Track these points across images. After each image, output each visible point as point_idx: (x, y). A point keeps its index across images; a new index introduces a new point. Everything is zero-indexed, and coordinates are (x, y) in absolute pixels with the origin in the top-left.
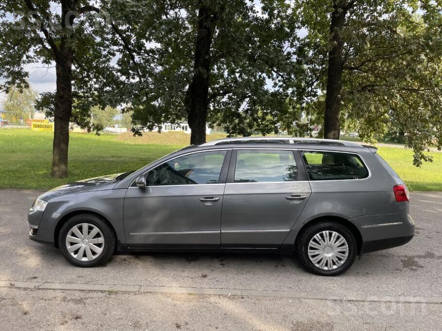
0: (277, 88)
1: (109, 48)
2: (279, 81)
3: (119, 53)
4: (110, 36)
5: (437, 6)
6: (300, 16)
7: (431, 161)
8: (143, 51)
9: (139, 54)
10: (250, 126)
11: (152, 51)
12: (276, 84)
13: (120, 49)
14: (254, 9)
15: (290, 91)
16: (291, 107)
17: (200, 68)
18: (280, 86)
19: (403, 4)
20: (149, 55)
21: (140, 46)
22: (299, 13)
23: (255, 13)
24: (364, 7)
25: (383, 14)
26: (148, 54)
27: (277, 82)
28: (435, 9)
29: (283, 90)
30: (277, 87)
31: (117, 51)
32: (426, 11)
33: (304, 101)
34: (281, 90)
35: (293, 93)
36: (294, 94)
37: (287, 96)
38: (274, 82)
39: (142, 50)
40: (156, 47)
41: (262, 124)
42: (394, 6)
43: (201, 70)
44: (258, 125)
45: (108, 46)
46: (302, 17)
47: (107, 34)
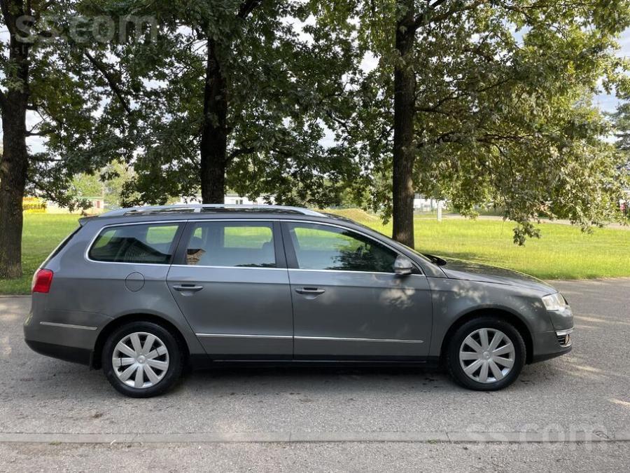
0: (340, 142)
1: (91, 89)
2: (343, 131)
3: (105, 96)
4: (90, 73)
5: (545, 21)
6: (369, 41)
7: (538, 236)
8: (142, 93)
9: (136, 97)
10: (302, 196)
11: (155, 93)
12: (338, 137)
13: (106, 91)
14: (293, 30)
15: (359, 145)
16: (363, 168)
17: (209, 113)
18: (345, 139)
19: (501, 19)
20: (150, 99)
21: (137, 87)
22: (367, 36)
23: (296, 36)
24: (445, 24)
25: (473, 33)
26: (149, 97)
27: (341, 133)
28: (544, 24)
29: (349, 144)
30: (341, 139)
31: (102, 93)
32: (532, 27)
33: (379, 159)
34: (346, 144)
35: (364, 147)
36: (366, 149)
37: (356, 153)
38: (335, 132)
39: (140, 91)
40: (160, 87)
41: (318, 192)
42: (489, 22)
43: (210, 117)
44: (313, 195)
45: (90, 87)
46: (372, 41)
47: (87, 69)
